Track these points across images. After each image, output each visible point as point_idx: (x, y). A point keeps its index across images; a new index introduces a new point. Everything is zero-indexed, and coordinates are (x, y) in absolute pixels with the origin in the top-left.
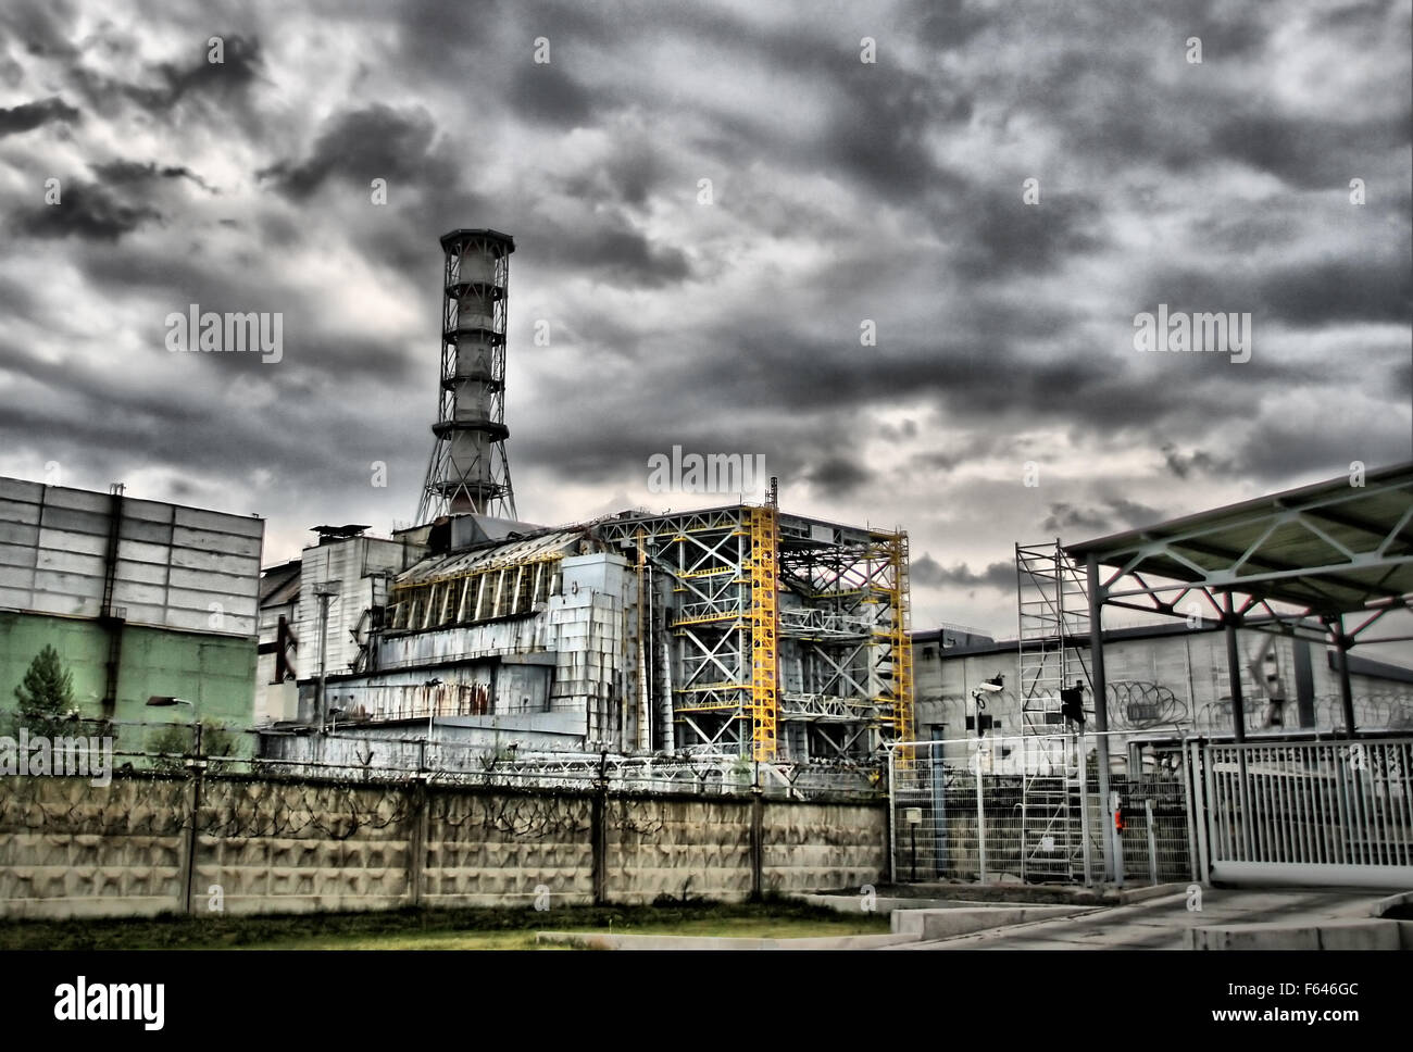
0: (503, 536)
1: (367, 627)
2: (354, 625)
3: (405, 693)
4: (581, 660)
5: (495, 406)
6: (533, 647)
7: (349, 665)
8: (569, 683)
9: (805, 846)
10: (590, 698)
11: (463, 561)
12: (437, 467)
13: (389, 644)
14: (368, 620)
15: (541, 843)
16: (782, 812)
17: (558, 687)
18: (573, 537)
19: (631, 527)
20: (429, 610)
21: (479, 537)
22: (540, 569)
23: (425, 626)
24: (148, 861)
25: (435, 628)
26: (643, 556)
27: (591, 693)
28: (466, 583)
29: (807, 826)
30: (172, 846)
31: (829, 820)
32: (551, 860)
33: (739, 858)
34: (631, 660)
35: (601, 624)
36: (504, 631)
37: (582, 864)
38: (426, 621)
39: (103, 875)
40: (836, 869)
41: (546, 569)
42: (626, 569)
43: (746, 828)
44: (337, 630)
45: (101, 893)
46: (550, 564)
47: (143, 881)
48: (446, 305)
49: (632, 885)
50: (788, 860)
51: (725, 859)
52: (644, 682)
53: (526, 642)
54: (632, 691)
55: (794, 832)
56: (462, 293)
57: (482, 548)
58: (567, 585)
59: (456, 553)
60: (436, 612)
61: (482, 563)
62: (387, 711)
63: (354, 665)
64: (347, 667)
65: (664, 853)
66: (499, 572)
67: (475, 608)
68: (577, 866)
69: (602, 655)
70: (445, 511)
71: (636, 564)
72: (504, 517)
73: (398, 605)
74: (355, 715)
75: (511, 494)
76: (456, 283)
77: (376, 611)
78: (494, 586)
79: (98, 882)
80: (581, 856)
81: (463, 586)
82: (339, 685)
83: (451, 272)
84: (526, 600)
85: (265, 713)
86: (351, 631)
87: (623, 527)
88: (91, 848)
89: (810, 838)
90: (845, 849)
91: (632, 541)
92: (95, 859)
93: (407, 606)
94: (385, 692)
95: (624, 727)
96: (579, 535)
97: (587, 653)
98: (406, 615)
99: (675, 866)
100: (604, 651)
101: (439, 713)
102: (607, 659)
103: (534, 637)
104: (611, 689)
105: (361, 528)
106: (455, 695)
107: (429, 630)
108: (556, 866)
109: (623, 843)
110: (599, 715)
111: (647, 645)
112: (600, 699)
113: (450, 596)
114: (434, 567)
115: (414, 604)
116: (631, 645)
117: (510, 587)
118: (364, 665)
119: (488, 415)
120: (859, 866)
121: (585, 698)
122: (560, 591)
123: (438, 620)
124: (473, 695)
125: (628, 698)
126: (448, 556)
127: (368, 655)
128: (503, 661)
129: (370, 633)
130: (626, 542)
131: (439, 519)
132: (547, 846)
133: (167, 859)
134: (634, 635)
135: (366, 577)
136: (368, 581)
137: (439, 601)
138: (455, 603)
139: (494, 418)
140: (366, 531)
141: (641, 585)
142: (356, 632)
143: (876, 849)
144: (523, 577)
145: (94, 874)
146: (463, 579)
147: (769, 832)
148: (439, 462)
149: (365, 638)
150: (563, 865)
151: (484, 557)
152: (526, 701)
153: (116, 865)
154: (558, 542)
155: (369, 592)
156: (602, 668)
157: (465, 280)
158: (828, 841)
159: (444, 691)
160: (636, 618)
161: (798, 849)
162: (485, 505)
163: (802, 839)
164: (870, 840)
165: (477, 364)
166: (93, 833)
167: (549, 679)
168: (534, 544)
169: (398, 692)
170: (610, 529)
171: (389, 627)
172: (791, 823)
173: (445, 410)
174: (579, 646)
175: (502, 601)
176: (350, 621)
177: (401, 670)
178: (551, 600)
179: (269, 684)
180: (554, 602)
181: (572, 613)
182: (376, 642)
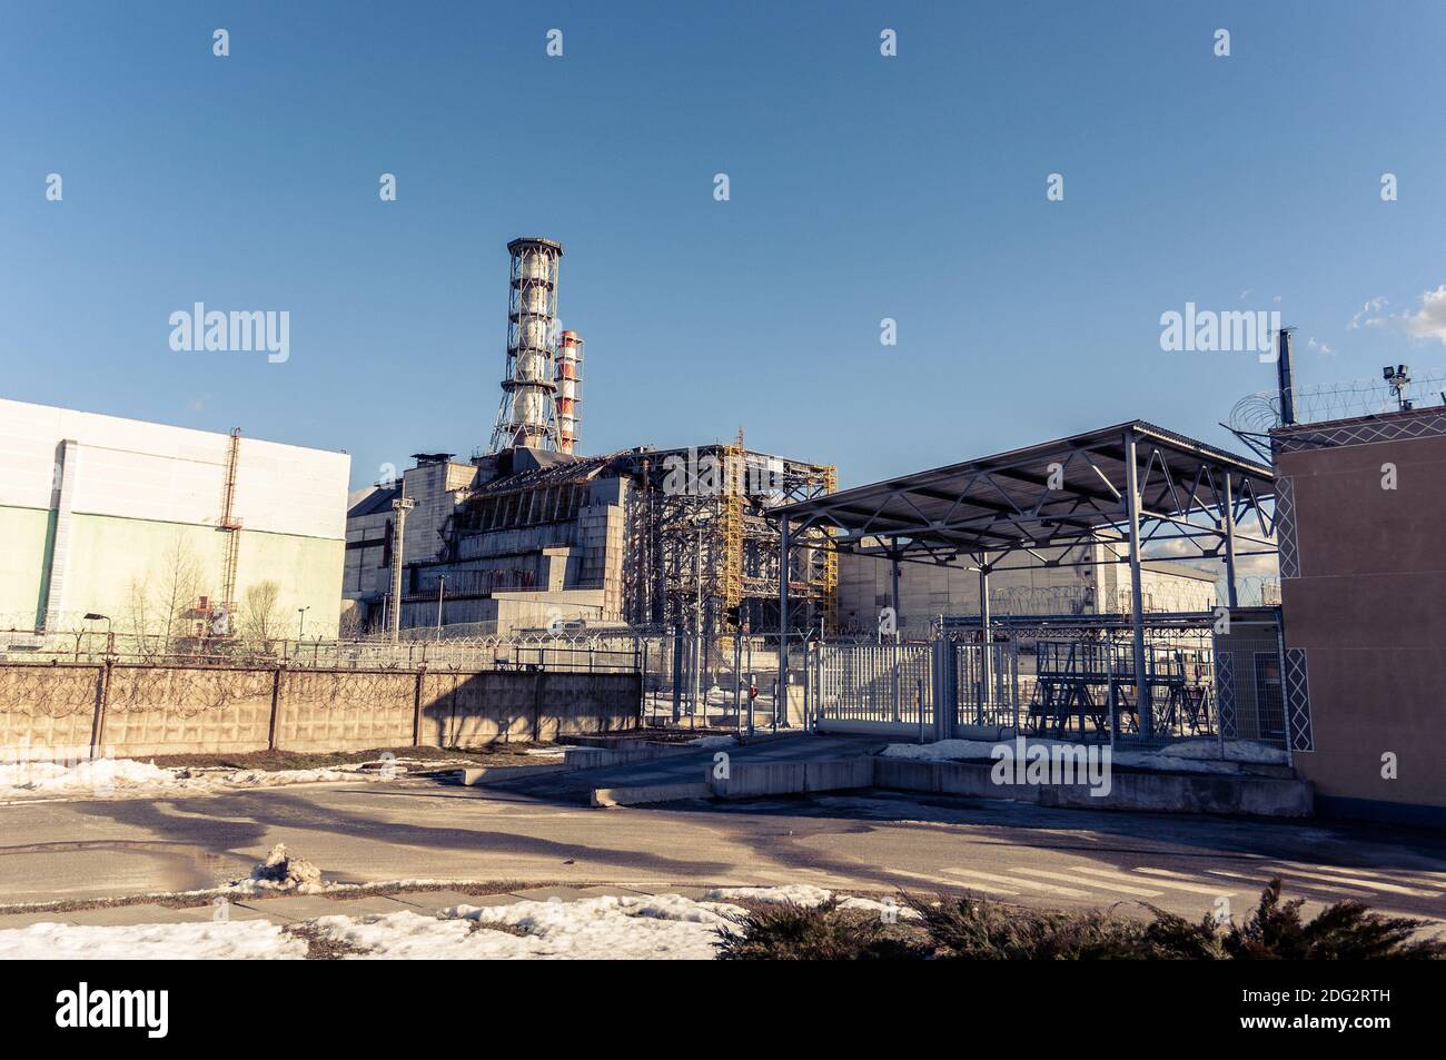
1: (450, 528)
2: (440, 525)
4: (600, 553)
7: (437, 555)
10: (607, 580)
13: (465, 541)
14: (451, 523)
19: (641, 459)
20: (495, 516)
22: (574, 487)
23: (492, 528)
25: (499, 530)
26: (649, 478)
27: (607, 576)
28: (522, 499)
33: (525, 709)
35: (616, 529)
38: (493, 524)
41: (579, 488)
42: (636, 488)
43: (531, 690)
44: (429, 529)
48: (512, 295)
53: (563, 539)
56: (524, 285)
58: (593, 499)
60: (500, 518)
61: (533, 484)
63: (440, 555)
64: (435, 557)
66: (545, 491)
67: (528, 515)
68: (401, 719)
70: (509, 445)
71: (643, 485)
73: (473, 512)
76: (519, 278)
77: (456, 517)
78: (542, 500)
81: (519, 501)
82: (429, 568)
83: (515, 269)
84: (564, 509)
86: (439, 531)
87: (634, 459)
91: (641, 468)
93: (480, 513)
94: (462, 574)
96: (604, 464)
97: (605, 548)
98: (478, 520)
100: (618, 548)
103: (568, 536)
105: (447, 456)
106: (511, 577)
107: (496, 530)
110: (613, 593)
112: (614, 581)
113: (510, 507)
117: (553, 501)
118: (448, 555)
121: (603, 580)
122: (587, 504)
123: (501, 523)
124: (523, 578)
126: (510, 477)
127: (450, 548)
128: (544, 553)
129: (452, 532)
130: (636, 470)
131: (505, 451)
135: (450, 492)
136: (451, 494)
137: (503, 510)
138: (513, 511)
142: (442, 531)
146: (520, 497)
148: (506, 408)
149: (448, 535)
154: (590, 470)
155: (450, 503)
159: (503, 574)
163: (575, 699)
171: (467, 527)
172: (566, 688)
173: (510, 371)
175: (547, 510)
176: (438, 524)
177: (473, 560)
178: (581, 510)
179: (379, 568)
180: (583, 512)
181: (595, 520)
182: (456, 538)
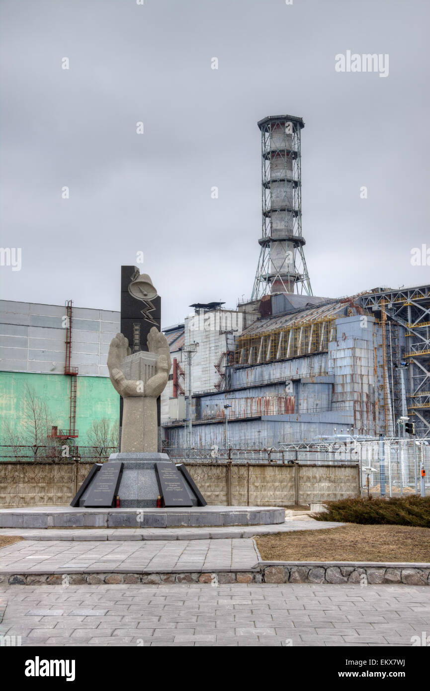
0: (303, 306)
1: (224, 364)
2: (217, 362)
3: (247, 402)
4: (349, 379)
5: (296, 226)
6: (320, 372)
7: (215, 386)
8: (342, 393)
9: (320, 484)
10: (355, 402)
11: (279, 322)
12: (263, 265)
13: (237, 373)
14: (225, 359)
15: (205, 483)
16: (308, 470)
17: (336, 396)
18: (343, 306)
19: (379, 298)
20: (260, 352)
21: (288, 308)
22: (324, 325)
23: (258, 362)
24: (62, 491)
25: (264, 363)
26: (385, 315)
27: (356, 398)
28: (281, 336)
29: (320, 475)
30: (70, 486)
31: (331, 473)
32: (209, 489)
33: (289, 488)
34: (380, 378)
35: (360, 358)
36: (303, 364)
37: (222, 491)
38: (259, 358)
39: (47, 496)
40: (335, 492)
41: (327, 326)
42: (375, 324)
43: (292, 476)
44: (208, 365)
45: (47, 502)
46: (329, 322)
47: (60, 498)
48: (264, 165)
49: (242, 499)
50: (312, 489)
51: (283, 489)
52: (389, 392)
53: (316, 370)
54: (381, 397)
55: (315, 477)
56: (273, 156)
57: (291, 314)
58: (339, 335)
59: (275, 317)
60: (264, 353)
61: (290, 323)
62: (237, 413)
63: (218, 386)
64: (213, 387)
65: (256, 486)
66: (300, 328)
67: (287, 350)
68: (220, 492)
69: (362, 376)
70: (269, 292)
71: (380, 321)
72: (305, 293)
73: (242, 350)
74: (219, 415)
75: (308, 279)
76: (268, 150)
77: (229, 354)
78: (298, 336)
79: (46, 498)
80: (221, 487)
81: (279, 337)
82: (210, 397)
83: (265, 143)
84: (316, 343)
85: (168, 416)
86: (215, 366)
87: (374, 298)
88: (43, 488)
89: (322, 480)
90: (338, 485)
91: (379, 306)
92: (44, 491)
93: (247, 350)
94: (235, 402)
95: (377, 418)
96: (347, 304)
97: (352, 375)
98: (247, 355)
99: (261, 491)
100: (362, 374)
101: (267, 414)
102: (365, 378)
103: (321, 366)
104: (368, 396)
105: (219, 304)
106: (275, 402)
107: (261, 364)
108: (211, 491)
109: (239, 483)
110: (361, 412)
111: (389, 369)
112: (361, 402)
113: (272, 343)
114: (262, 326)
115: (251, 348)
116: (379, 370)
117: (307, 337)
118: (224, 386)
119: (291, 231)
120: (346, 491)
121: (352, 402)
122: (335, 339)
123: (265, 358)
124: (286, 403)
125: (379, 401)
126: (271, 319)
127: (226, 380)
128: (302, 382)
129: (226, 367)
130: (375, 307)
131: (265, 297)
132: (207, 484)
133: (68, 490)
134: (381, 363)
135: (222, 334)
136: (224, 336)
137: (266, 346)
138: (275, 347)
139: (296, 234)
140: (222, 305)
141: (385, 333)
142: (218, 366)
143: (354, 485)
144: (314, 331)
145: (44, 496)
146: (279, 334)
147: (303, 478)
148: (263, 261)
149: (223, 370)
150: (214, 491)
151: (291, 319)
152: (317, 405)
153: (51, 493)
154: (334, 309)
155: (224, 343)
156: (362, 384)
157: (274, 148)
158: (330, 481)
159: (269, 401)
160: (382, 353)
161: (316, 485)
162: (292, 287)
163: (318, 481)
164: (351, 481)
165: (284, 201)
166: (43, 483)
167: (331, 391)
168: (320, 310)
169: (243, 402)
170: (366, 299)
171: (237, 362)
172: (313, 474)
173: (266, 230)
174: (348, 371)
175: (302, 346)
176: (215, 360)
177: (244, 389)
178: (330, 344)
179: (170, 399)
180: (332, 346)
181: (342, 352)
182: (230, 372)
